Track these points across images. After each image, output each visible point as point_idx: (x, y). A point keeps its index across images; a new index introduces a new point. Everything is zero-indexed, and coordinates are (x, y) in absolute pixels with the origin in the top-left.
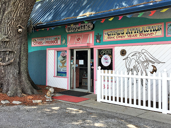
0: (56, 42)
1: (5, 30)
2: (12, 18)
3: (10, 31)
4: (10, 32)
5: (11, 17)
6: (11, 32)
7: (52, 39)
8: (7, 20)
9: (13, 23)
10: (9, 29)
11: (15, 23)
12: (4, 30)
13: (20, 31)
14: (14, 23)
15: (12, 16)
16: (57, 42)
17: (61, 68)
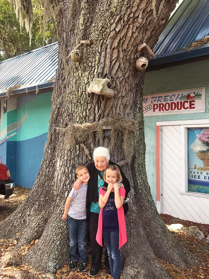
0: (187, 105)
1: (102, 60)
2: (132, 15)
3: (118, 64)
4: (116, 67)
5: (130, 14)
6: (119, 66)
7: (175, 99)
8: (114, 25)
9: (130, 34)
10: (115, 55)
11: (135, 35)
12: (100, 59)
13: (144, 65)
14: (133, 33)
15: (134, 10)
16: (191, 105)
17: (201, 173)
